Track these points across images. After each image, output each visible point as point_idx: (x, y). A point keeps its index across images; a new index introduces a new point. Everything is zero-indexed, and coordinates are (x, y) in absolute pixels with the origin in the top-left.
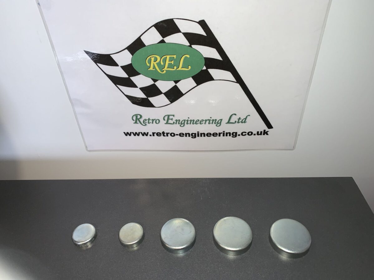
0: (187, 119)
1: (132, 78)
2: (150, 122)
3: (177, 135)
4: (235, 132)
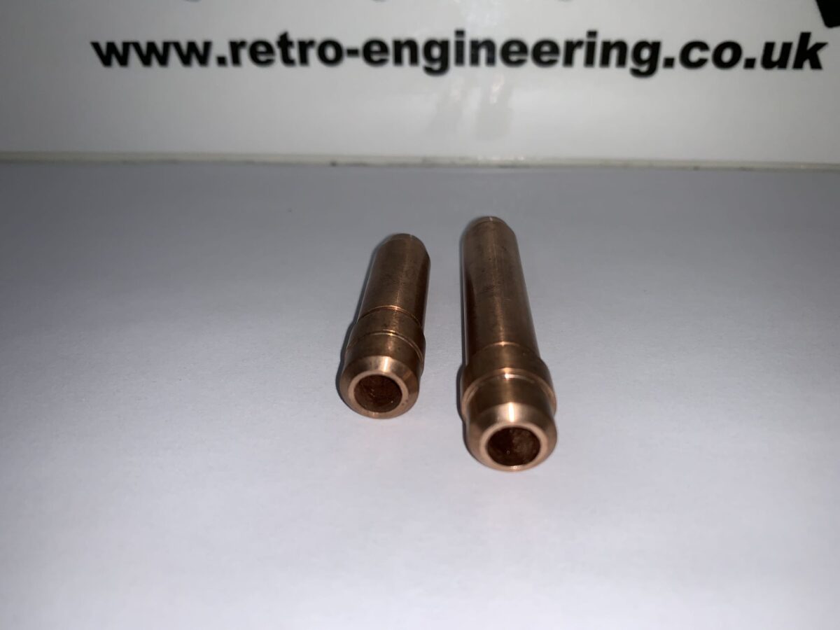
3: (353, 52)
4: (651, 38)
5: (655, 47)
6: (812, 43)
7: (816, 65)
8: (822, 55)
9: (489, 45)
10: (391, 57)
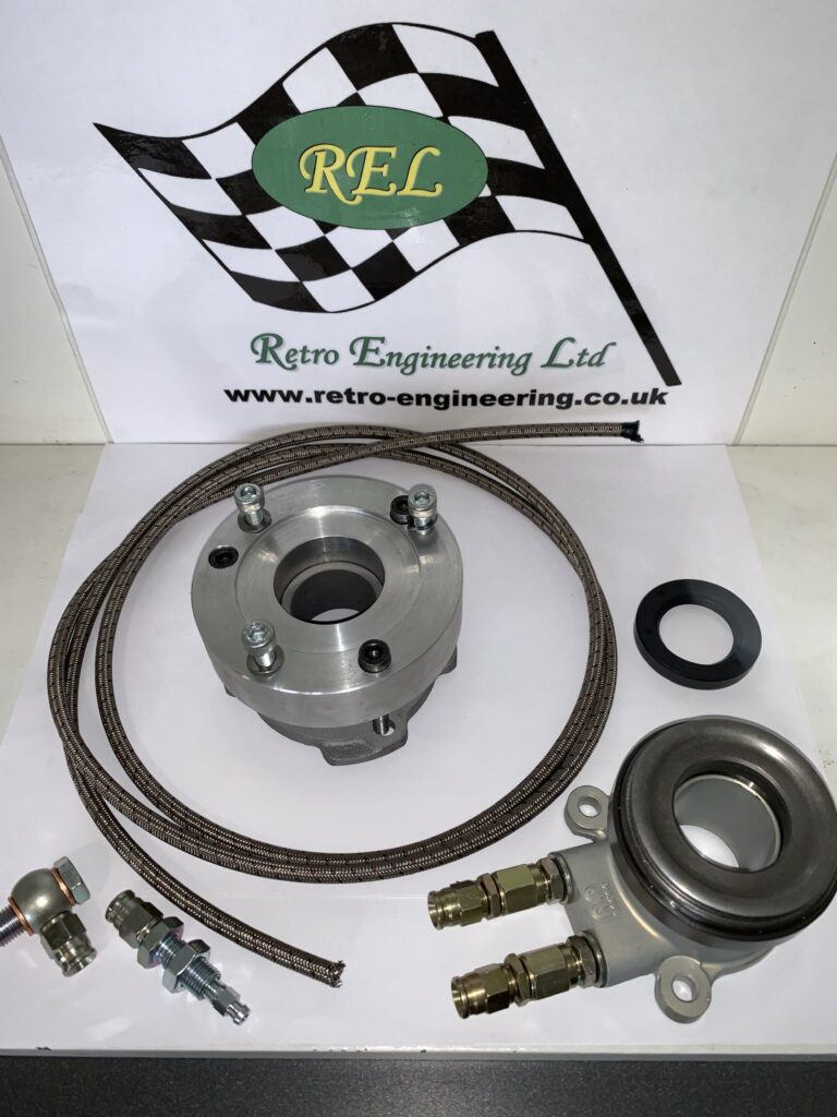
0: (424, 351)
1: (253, 218)
2: (306, 359)
3: (391, 399)
4: (567, 392)
5: (570, 396)
6: (659, 393)
7: (662, 402)
8: (665, 398)
9: (474, 397)
10: (414, 402)
